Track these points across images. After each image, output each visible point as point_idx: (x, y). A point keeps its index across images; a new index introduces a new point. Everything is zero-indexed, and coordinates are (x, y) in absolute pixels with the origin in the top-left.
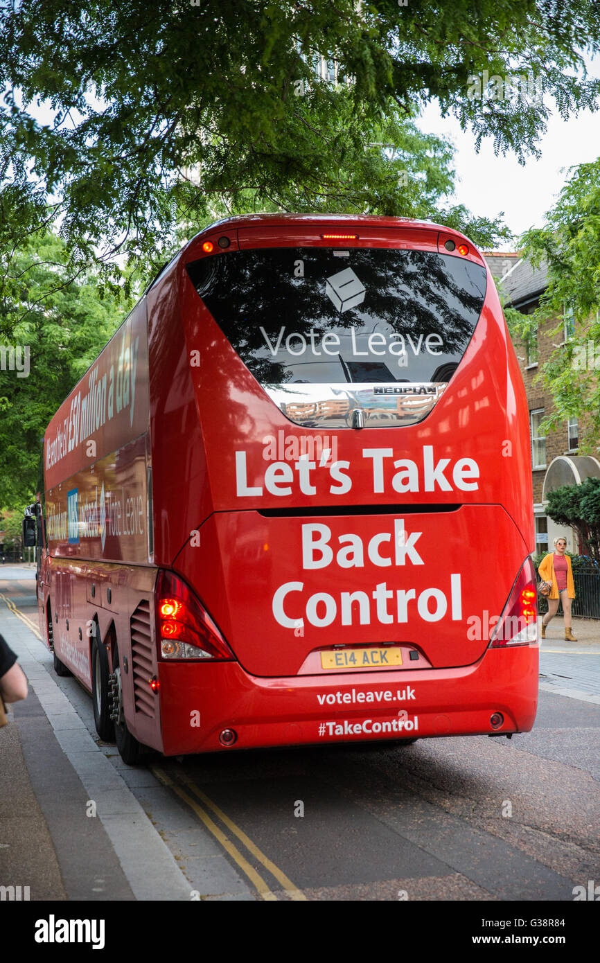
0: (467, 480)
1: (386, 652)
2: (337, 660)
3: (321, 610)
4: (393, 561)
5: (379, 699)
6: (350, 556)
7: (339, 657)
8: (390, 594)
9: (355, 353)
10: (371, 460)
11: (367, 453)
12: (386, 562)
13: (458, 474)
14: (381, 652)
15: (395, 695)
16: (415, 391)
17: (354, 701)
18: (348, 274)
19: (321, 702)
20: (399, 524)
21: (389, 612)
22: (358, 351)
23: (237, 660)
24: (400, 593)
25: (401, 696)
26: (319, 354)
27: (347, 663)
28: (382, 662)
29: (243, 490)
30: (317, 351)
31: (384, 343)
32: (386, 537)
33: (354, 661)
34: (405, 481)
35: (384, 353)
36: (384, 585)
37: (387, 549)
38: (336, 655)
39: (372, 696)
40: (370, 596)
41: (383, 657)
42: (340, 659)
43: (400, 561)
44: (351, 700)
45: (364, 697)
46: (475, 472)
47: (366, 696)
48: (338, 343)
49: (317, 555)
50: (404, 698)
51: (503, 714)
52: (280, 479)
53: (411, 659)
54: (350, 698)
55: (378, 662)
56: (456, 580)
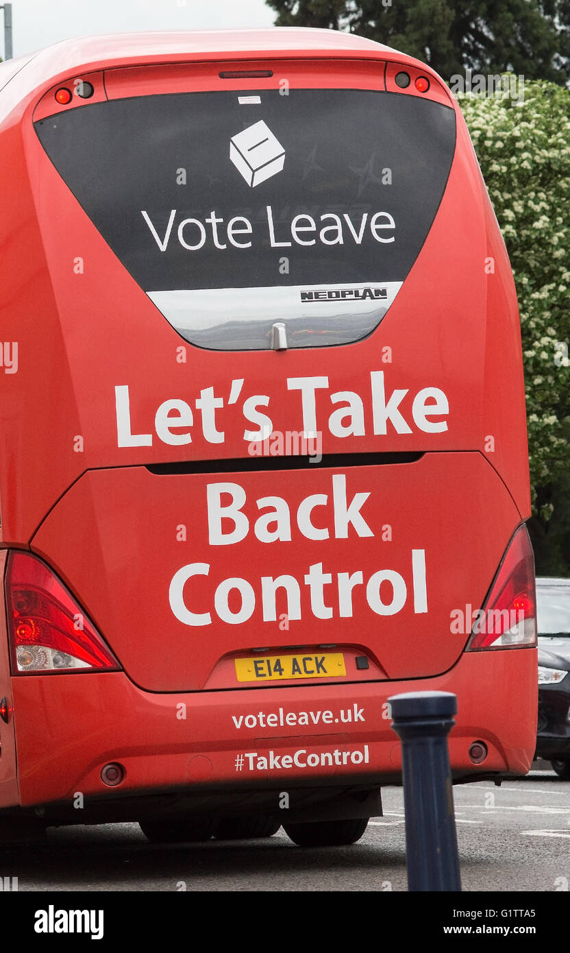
0: (432, 419)
1: (323, 659)
2: (257, 669)
3: (235, 601)
4: (332, 532)
5: (316, 722)
6: (272, 527)
7: (259, 665)
8: (328, 578)
9: (274, 244)
10: (298, 394)
11: (293, 384)
12: (323, 534)
13: (420, 410)
14: (316, 658)
15: (337, 715)
16: (357, 293)
17: (282, 724)
18: (260, 130)
19: (238, 726)
20: (339, 481)
21: (327, 604)
22: (276, 241)
23: (123, 670)
24: (343, 577)
25: (346, 717)
26: (224, 247)
27: (270, 675)
28: (319, 672)
29: (126, 438)
30: (221, 243)
31: (313, 228)
32: (321, 499)
33: (281, 671)
34: (346, 422)
35: (313, 242)
36: (319, 566)
37: (323, 517)
38: (256, 663)
39: (306, 717)
40: (301, 581)
41: (319, 665)
42: (262, 669)
43: (341, 533)
44: (278, 722)
45: (295, 718)
46: (443, 407)
47: (298, 717)
48: (249, 230)
49: (228, 526)
50: (350, 719)
51: (486, 742)
52: (176, 422)
53: (358, 669)
54: (276, 719)
55: (312, 672)
56: (419, 558)
